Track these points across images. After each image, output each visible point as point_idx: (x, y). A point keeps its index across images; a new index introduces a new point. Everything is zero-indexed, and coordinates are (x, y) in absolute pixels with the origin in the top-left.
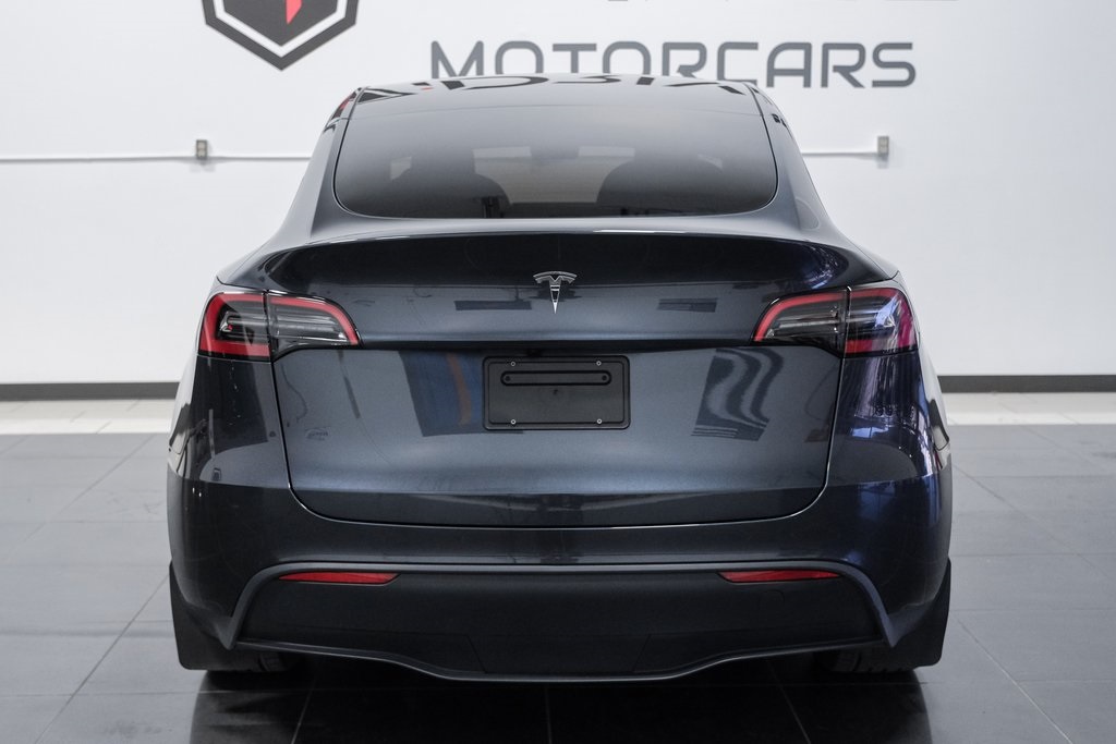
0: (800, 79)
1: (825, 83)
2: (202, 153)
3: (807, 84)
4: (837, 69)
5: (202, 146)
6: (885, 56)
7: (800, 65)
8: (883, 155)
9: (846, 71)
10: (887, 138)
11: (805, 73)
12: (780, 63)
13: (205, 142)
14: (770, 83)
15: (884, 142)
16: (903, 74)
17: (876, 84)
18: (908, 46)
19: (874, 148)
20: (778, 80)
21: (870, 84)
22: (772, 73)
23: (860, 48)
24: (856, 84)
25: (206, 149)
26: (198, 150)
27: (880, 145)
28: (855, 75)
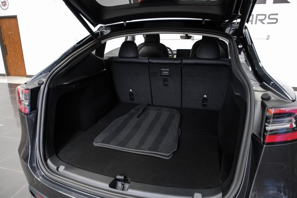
0: (250, 22)
1: (256, 23)
4: (259, 20)
6: (271, 17)
7: (251, 19)
8: (268, 39)
9: (261, 21)
15: (269, 36)
16: (275, 21)
17: (268, 23)
18: (277, 14)
19: (266, 38)
21: (266, 23)
23: (265, 15)
24: (263, 23)
28: (263, 21)
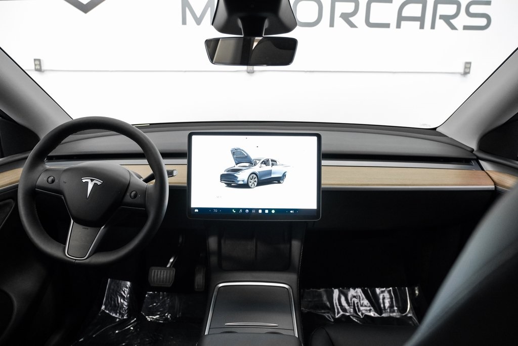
0: (418, 24)
1: (433, 27)
2: (38, 67)
3: (422, 27)
4: (442, 17)
5: (37, 62)
6: (473, 9)
7: (419, 14)
8: (466, 73)
9: (447, 19)
10: (470, 63)
11: (421, 20)
12: (405, 13)
13: (39, 60)
14: (398, 26)
15: (468, 66)
16: (483, 22)
17: (466, 28)
18: (489, 3)
19: (462, 70)
20: (403, 23)
21: (462, 28)
22: (401, 19)
23: (458, 3)
24: (453, 27)
25: (40, 65)
26: (35, 65)
27: (466, 68)
28: (452, 21)
